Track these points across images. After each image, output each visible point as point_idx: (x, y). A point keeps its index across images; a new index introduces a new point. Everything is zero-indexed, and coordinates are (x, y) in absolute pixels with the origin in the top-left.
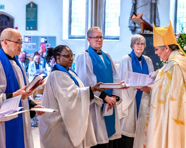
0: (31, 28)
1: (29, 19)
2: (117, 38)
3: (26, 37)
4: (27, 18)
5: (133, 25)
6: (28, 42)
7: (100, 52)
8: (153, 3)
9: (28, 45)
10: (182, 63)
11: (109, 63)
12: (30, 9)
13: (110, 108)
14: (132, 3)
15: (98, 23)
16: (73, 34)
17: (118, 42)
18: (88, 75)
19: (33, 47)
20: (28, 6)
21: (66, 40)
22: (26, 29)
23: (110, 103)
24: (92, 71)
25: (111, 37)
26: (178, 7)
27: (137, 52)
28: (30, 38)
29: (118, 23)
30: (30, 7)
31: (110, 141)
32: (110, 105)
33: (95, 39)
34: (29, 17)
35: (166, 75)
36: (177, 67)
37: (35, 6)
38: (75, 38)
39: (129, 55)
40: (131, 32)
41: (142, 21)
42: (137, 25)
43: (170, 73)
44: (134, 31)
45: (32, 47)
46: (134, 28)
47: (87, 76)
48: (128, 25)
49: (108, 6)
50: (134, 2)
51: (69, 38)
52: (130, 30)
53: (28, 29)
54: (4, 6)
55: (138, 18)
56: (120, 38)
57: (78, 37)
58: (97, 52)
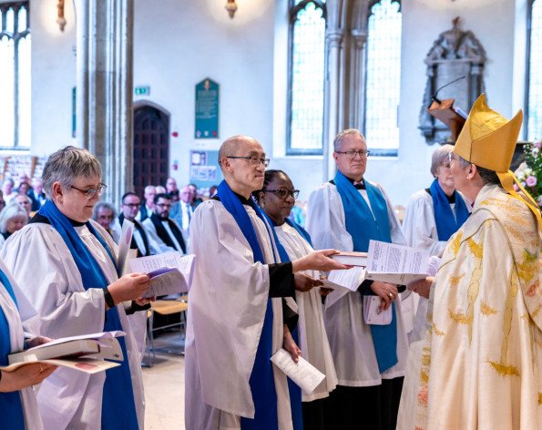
0: (206, 133)
1: (202, 114)
2: (394, 152)
3: (194, 152)
4: (197, 113)
5: (429, 124)
6: (199, 164)
7: (362, 182)
8: (474, 75)
9: (200, 171)
10: (508, 215)
11: (381, 207)
12: (204, 93)
13: (383, 307)
14: (427, 74)
15: (351, 120)
16: (295, 145)
17: (396, 161)
18: (333, 234)
19: (210, 175)
20: (200, 87)
21: (282, 159)
22: (196, 137)
23: (384, 294)
24: (342, 225)
25: (379, 152)
26: (532, 82)
27: (445, 185)
28: (203, 156)
29: (396, 121)
30: (204, 89)
31: (383, 380)
32: (383, 300)
33: (349, 156)
34: (201, 111)
35: (468, 249)
36: (493, 226)
37: (214, 86)
38: (300, 154)
39: (428, 191)
40: (423, 139)
41: (454, 116)
42: (439, 123)
43: (477, 242)
44: (430, 136)
45: (207, 174)
46: (430, 130)
47: (331, 236)
48: (419, 125)
49: (372, 84)
50: (432, 74)
51: (288, 154)
52: (422, 134)
53: (198, 135)
54: (149, 88)
55: (443, 107)
56: (399, 153)
57: (307, 151)
58: (355, 183)
